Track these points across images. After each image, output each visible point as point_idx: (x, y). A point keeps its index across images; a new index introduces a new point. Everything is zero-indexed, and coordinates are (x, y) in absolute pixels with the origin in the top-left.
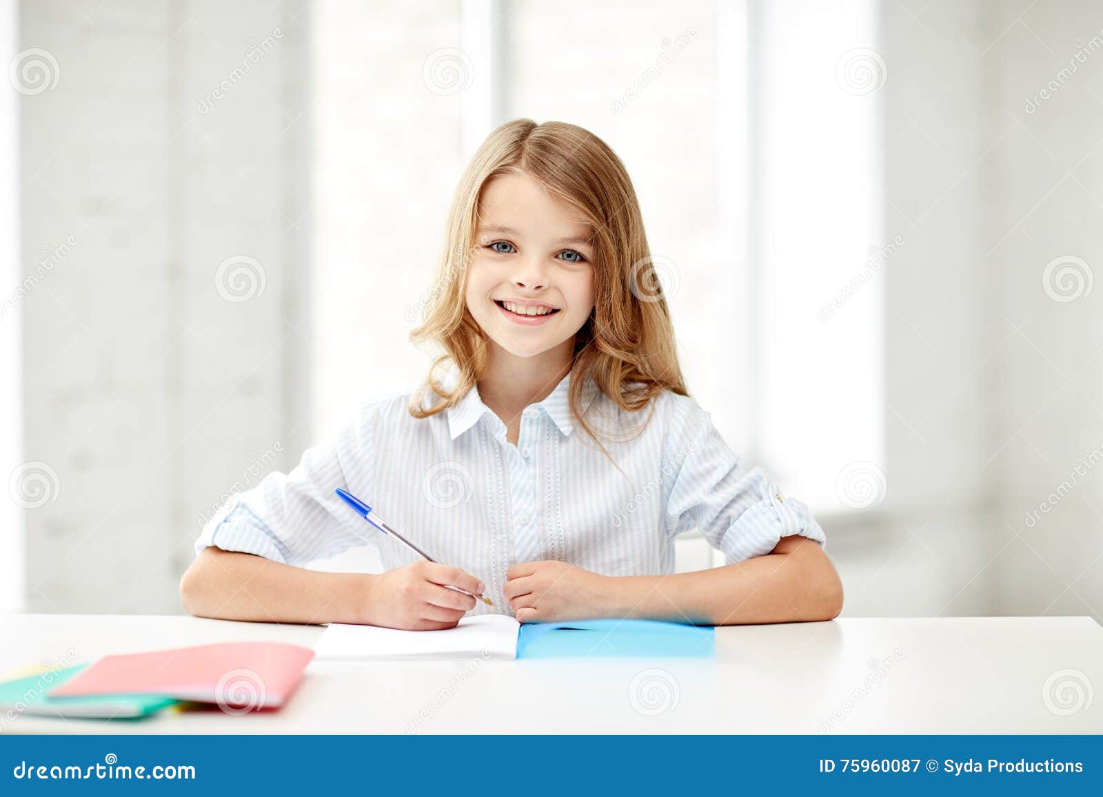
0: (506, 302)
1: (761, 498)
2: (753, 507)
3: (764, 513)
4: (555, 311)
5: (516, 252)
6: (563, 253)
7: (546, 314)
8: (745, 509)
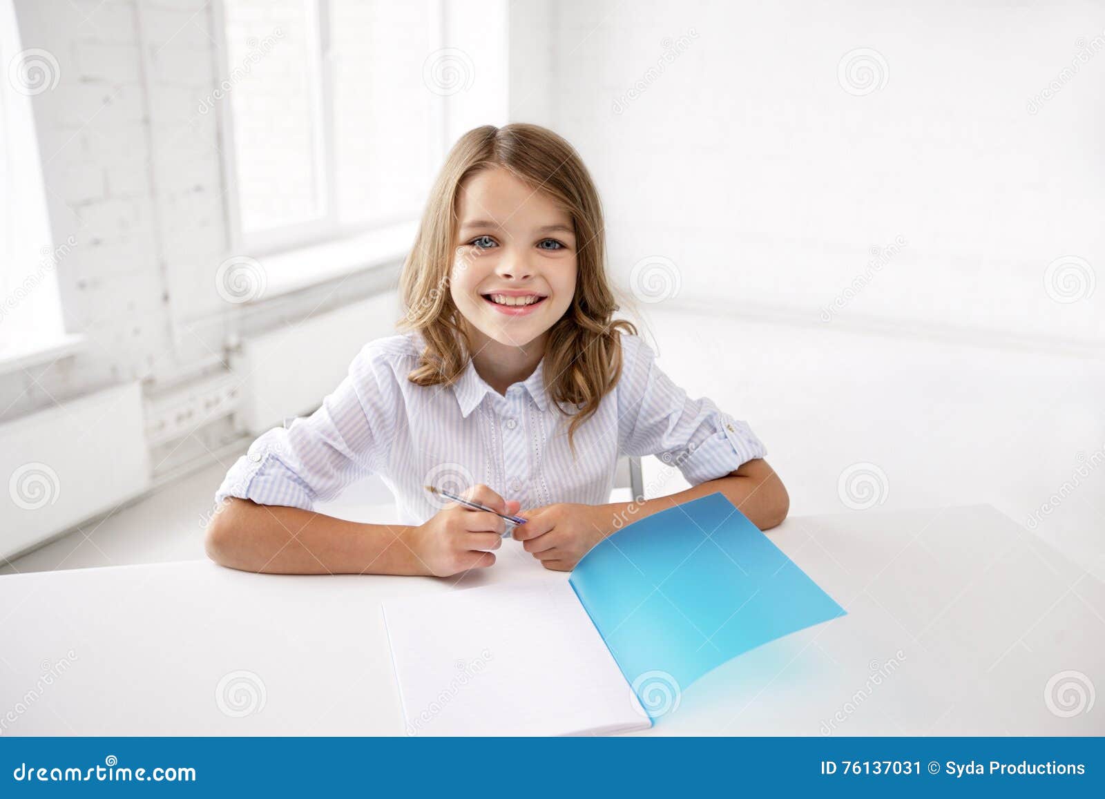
0: (493, 294)
1: (715, 430)
2: (709, 440)
3: (720, 446)
4: (541, 299)
5: (498, 245)
6: (542, 243)
7: (534, 303)
8: (702, 442)
